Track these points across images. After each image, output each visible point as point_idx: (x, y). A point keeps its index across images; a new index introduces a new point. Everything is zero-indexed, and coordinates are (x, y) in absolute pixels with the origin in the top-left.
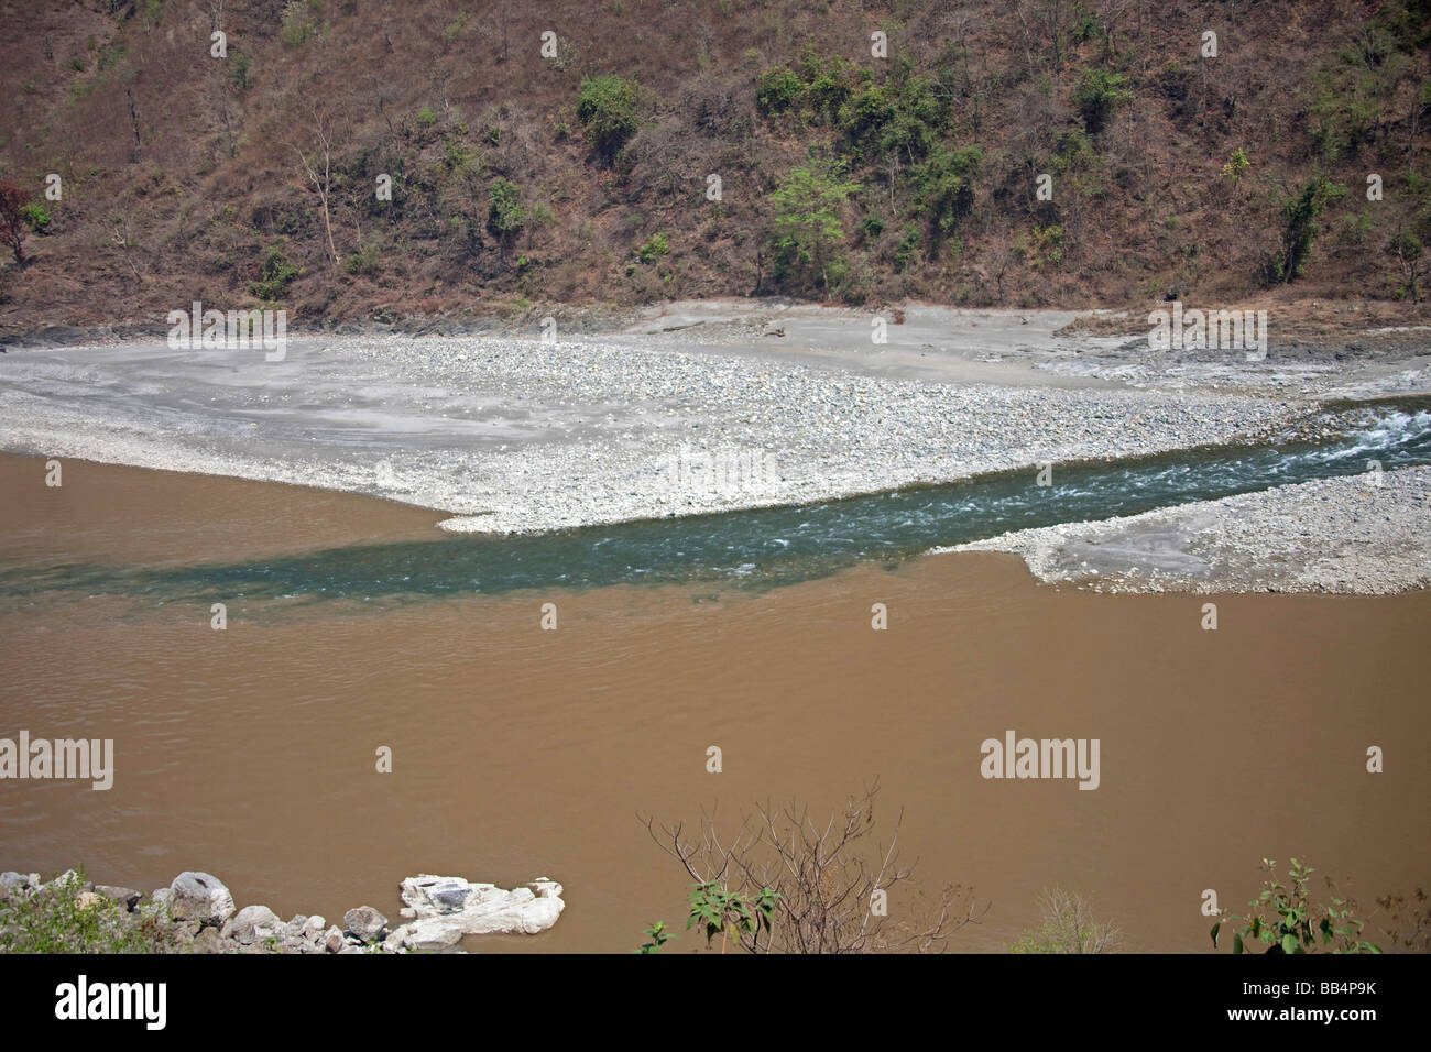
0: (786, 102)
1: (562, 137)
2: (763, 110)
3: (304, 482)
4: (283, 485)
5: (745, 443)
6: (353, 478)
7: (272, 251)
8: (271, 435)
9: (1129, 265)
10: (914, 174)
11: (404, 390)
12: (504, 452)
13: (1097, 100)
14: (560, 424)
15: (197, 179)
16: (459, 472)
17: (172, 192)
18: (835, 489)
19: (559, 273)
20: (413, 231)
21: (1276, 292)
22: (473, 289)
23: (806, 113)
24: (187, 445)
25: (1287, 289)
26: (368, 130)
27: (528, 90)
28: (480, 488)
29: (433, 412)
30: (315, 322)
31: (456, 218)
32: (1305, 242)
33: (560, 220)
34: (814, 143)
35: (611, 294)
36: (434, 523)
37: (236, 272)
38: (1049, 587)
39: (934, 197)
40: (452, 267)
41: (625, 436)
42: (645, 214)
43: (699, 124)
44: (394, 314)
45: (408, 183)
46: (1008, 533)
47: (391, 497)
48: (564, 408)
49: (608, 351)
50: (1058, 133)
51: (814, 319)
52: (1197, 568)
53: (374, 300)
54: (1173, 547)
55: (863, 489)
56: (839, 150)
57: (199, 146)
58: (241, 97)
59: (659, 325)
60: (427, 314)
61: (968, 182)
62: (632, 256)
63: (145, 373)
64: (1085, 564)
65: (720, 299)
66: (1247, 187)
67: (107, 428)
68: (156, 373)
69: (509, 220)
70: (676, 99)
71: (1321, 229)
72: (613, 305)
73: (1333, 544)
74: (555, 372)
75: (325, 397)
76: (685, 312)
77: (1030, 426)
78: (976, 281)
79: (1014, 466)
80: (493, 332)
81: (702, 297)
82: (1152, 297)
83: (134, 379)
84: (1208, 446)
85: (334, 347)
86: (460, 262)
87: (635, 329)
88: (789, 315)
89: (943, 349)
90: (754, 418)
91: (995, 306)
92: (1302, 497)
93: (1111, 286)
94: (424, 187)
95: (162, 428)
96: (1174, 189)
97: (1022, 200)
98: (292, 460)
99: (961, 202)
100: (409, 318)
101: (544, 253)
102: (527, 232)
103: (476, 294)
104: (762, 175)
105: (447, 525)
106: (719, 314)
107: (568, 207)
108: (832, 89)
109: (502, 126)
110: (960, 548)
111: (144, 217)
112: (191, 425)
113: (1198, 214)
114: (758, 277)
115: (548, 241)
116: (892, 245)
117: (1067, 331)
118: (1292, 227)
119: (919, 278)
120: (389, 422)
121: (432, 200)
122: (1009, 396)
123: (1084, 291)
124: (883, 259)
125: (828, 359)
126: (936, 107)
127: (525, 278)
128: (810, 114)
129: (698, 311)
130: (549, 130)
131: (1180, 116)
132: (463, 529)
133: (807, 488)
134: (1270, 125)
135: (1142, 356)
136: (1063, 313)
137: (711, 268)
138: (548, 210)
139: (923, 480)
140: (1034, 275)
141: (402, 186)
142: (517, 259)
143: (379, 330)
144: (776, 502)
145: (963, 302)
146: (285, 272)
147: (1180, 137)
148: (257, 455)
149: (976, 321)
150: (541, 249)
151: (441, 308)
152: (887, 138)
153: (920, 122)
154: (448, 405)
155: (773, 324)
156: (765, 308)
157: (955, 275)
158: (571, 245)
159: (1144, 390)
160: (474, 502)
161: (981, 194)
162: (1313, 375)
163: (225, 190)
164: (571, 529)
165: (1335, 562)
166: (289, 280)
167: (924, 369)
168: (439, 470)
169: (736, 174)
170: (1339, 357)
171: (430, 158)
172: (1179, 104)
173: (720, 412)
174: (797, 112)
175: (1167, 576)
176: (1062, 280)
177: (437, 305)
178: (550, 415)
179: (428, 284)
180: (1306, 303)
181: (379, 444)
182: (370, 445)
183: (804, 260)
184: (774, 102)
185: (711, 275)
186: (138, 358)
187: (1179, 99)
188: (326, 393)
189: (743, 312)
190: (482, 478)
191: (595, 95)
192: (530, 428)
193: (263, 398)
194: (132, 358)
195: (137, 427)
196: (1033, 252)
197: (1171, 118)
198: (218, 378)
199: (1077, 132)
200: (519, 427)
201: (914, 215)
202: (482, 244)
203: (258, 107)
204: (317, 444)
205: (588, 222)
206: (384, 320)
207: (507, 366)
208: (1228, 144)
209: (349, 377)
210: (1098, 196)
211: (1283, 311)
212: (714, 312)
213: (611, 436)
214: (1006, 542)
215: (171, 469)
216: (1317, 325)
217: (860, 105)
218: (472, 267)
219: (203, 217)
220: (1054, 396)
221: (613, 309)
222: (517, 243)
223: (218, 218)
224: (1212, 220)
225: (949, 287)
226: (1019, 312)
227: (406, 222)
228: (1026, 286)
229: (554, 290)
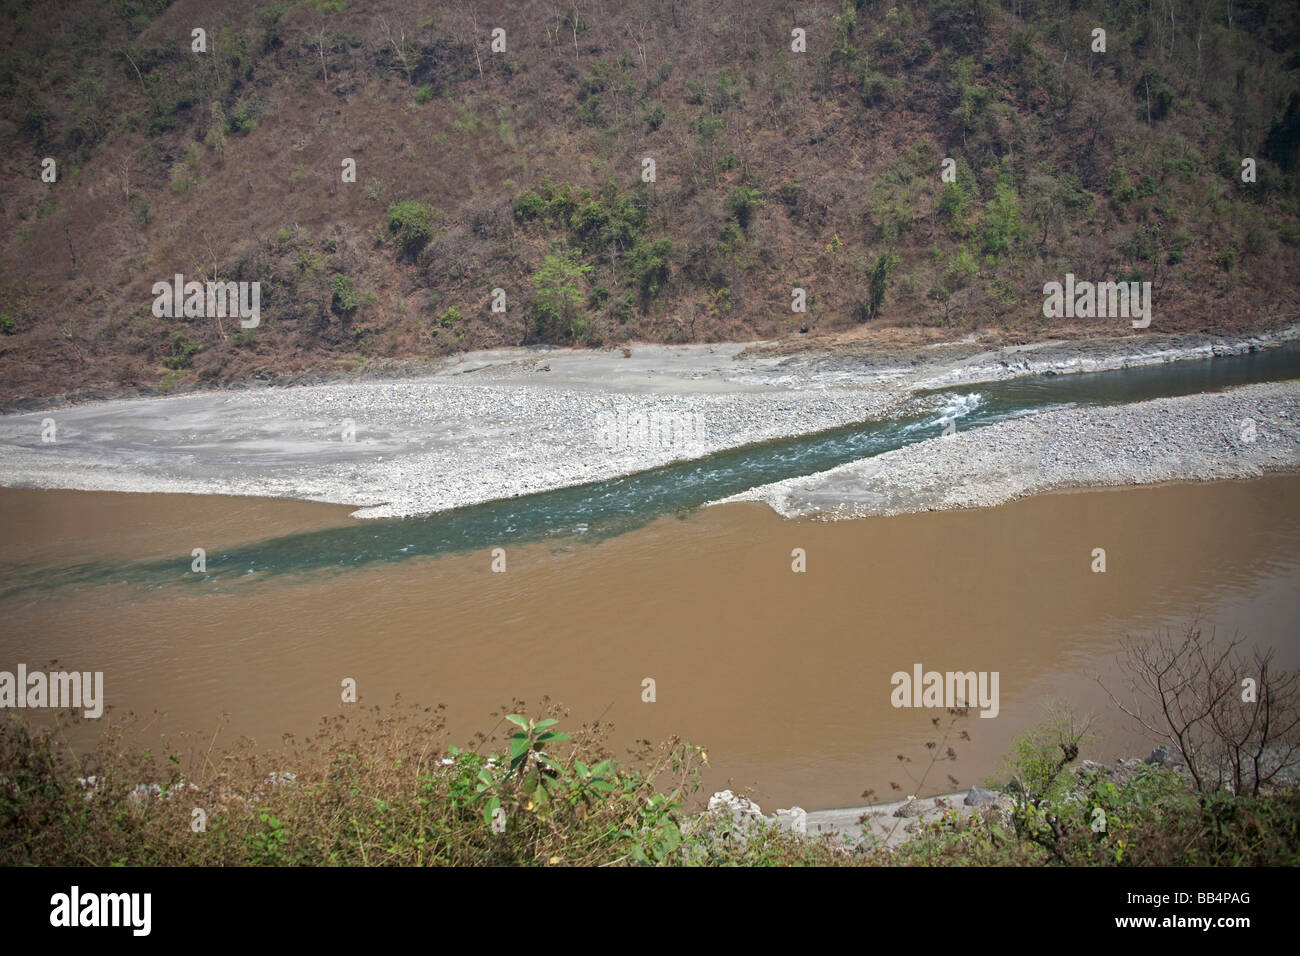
0: (534, 214)
1: (378, 244)
2: (519, 220)
3: (240, 493)
4: (226, 496)
5: (550, 443)
6: (278, 487)
7: (178, 334)
8: (205, 463)
9: (773, 312)
10: (626, 258)
11: (295, 425)
12: (380, 462)
13: (744, 207)
14: (414, 440)
15: (118, 288)
16: (353, 477)
17: (101, 298)
18: (623, 469)
19: (385, 337)
20: (278, 314)
21: (868, 325)
22: (325, 352)
23: (548, 221)
24: (146, 474)
25: (876, 322)
26: (241, 246)
27: (352, 214)
28: (373, 488)
29: (321, 438)
30: (212, 383)
31: (309, 304)
32: (882, 292)
33: (382, 301)
34: (555, 240)
35: (423, 349)
36: (348, 513)
37: (152, 350)
38: (793, 521)
39: (642, 272)
40: (307, 338)
41: (464, 444)
42: (441, 294)
43: (474, 231)
44: (270, 373)
45: (273, 281)
46: (753, 488)
47: (309, 498)
48: (414, 428)
49: (432, 388)
50: (722, 227)
51: (568, 359)
52: (881, 500)
53: (253, 364)
54: (862, 488)
55: (642, 467)
56: (572, 244)
57: (117, 265)
58: (144, 229)
59: (461, 368)
60: (294, 371)
61: (666, 262)
62: (435, 323)
63: (101, 426)
64: (809, 504)
65: (499, 349)
66: (841, 259)
67: (83, 466)
68: (109, 426)
69: (348, 301)
70: (457, 216)
71: (889, 284)
72: (426, 357)
73: (955, 478)
74: (399, 404)
75: (237, 433)
76: (477, 358)
77: (738, 418)
78: (676, 326)
79: (736, 445)
80: (342, 381)
81: (487, 348)
82: (791, 331)
83: (93, 431)
84: (853, 423)
85: (234, 398)
86: (314, 334)
87: (443, 372)
88: (550, 357)
89: (662, 372)
90: (551, 427)
91: (690, 343)
92: (926, 450)
93: (764, 326)
94: (285, 284)
95: (124, 464)
96: (796, 262)
97: (701, 273)
98: (227, 478)
99: (662, 274)
100: (281, 375)
101: (374, 324)
102: (360, 310)
103: (327, 356)
104: (522, 263)
105: (357, 514)
106: (502, 358)
107: (387, 292)
108: (565, 204)
109: (337, 238)
110: (724, 501)
111: (83, 317)
112: (145, 459)
113: (813, 277)
114: (525, 333)
115: (376, 316)
116: (617, 306)
117: (741, 356)
118: (874, 283)
119: (637, 326)
120: (291, 447)
121: (292, 292)
122: (718, 400)
123: (748, 330)
124: (611, 315)
125: (587, 384)
126: (637, 214)
127: (361, 342)
128: (551, 221)
129: (485, 358)
130: (369, 241)
131: (795, 215)
132: (370, 517)
133: (603, 470)
134: (849, 221)
135: (793, 369)
136: (736, 345)
137: (491, 328)
138: (374, 295)
139: (680, 458)
140: (713, 320)
141: (269, 283)
142: (354, 329)
143: (260, 385)
144: (585, 481)
145: (669, 341)
146: (188, 348)
147: (796, 229)
148: (200, 477)
149: (679, 352)
150: (370, 322)
151: (303, 367)
152: (606, 235)
153: (627, 224)
154: (330, 432)
155: (541, 363)
156: (532, 353)
157: (662, 323)
158: (391, 318)
159: (801, 390)
160: (372, 497)
161: (674, 269)
162: (901, 375)
163: (141, 294)
164: (448, 511)
165: (961, 489)
166: (191, 354)
167: (655, 386)
168: (338, 477)
169: (503, 264)
170: (914, 364)
171: (288, 263)
172: (792, 207)
173: (525, 423)
174: (542, 220)
175: (864, 507)
176: (732, 323)
177: (300, 365)
178: (405, 434)
179: (292, 350)
180: (888, 330)
181: (289, 462)
182: (283, 463)
183: (555, 319)
184: (525, 214)
185: (492, 332)
186: (95, 415)
187: (792, 205)
188: (238, 430)
189: (518, 356)
190: (373, 480)
191: (401, 215)
192: (393, 443)
193: (192, 437)
194: (88, 416)
195: (105, 463)
196: (711, 305)
197: (789, 217)
198: (156, 425)
199: (734, 226)
200: (386, 443)
201: (630, 285)
202: (328, 321)
203: (158, 235)
204: (242, 466)
205: (402, 301)
206: (263, 378)
207: (364, 403)
208: (826, 233)
209: (251, 418)
210: (749, 268)
211: (875, 336)
212: (497, 358)
213: (454, 445)
214: (753, 494)
215: (139, 491)
216: (897, 344)
217: (585, 215)
218: (323, 337)
219: (126, 314)
220: (747, 398)
221: (426, 360)
222: (354, 318)
223: (137, 314)
224: (824, 281)
225: (658, 331)
226: (707, 345)
227: (273, 308)
228: (709, 328)
229: (382, 349)
